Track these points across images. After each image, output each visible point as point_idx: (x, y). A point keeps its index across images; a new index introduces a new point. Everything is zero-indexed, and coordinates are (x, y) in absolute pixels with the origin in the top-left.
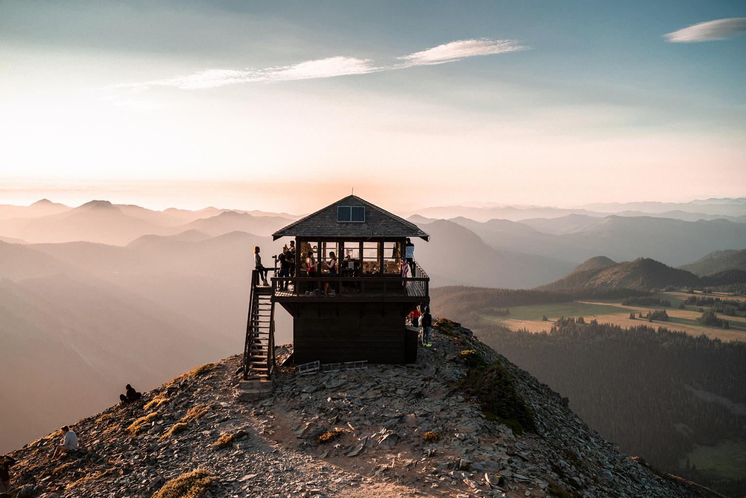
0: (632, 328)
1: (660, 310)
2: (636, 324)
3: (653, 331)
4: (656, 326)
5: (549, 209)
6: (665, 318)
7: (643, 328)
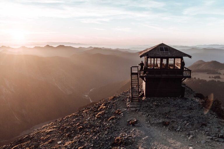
0: (210, 81)
1: (218, 75)
2: (211, 79)
3: (215, 81)
4: (217, 80)
5: (186, 47)
6: (219, 77)
7: (213, 81)
